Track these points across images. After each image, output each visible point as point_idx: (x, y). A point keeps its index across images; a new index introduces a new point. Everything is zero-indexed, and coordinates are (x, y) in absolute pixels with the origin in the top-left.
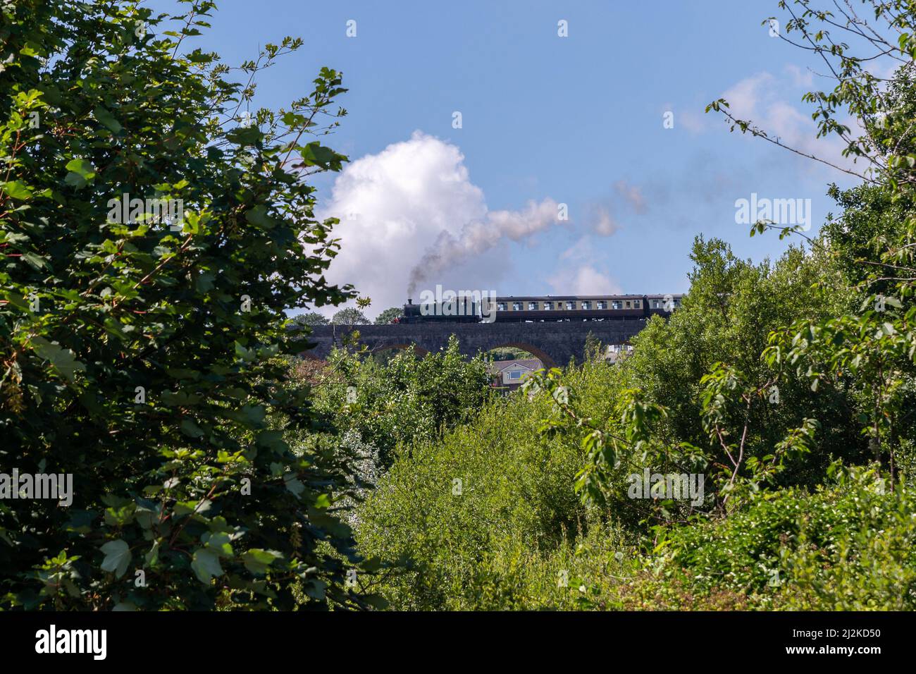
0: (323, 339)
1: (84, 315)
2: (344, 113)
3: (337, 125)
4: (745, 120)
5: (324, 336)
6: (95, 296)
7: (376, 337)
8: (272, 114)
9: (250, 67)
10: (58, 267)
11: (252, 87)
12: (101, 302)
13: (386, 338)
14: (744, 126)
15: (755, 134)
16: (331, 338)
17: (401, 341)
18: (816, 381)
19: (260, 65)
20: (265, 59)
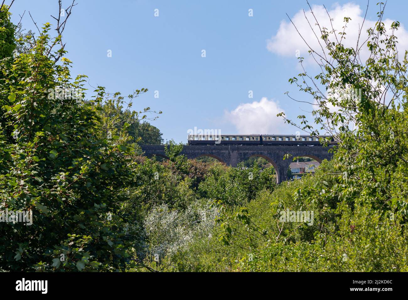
0: (224, 151)
1: (53, 195)
2: (161, 113)
3: (158, 117)
4: (289, 120)
5: (225, 150)
6: (55, 189)
7: (247, 151)
8: (137, 113)
9: (132, 96)
10: (46, 180)
11: (131, 103)
12: (57, 191)
13: (251, 152)
14: (289, 122)
15: (292, 124)
16: (228, 151)
17: (258, 153)
18: (302, 207)
19: (134, 96)
20: (135, 95)
